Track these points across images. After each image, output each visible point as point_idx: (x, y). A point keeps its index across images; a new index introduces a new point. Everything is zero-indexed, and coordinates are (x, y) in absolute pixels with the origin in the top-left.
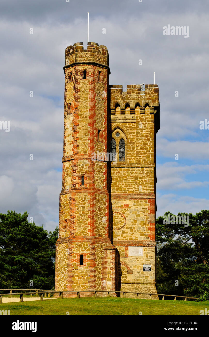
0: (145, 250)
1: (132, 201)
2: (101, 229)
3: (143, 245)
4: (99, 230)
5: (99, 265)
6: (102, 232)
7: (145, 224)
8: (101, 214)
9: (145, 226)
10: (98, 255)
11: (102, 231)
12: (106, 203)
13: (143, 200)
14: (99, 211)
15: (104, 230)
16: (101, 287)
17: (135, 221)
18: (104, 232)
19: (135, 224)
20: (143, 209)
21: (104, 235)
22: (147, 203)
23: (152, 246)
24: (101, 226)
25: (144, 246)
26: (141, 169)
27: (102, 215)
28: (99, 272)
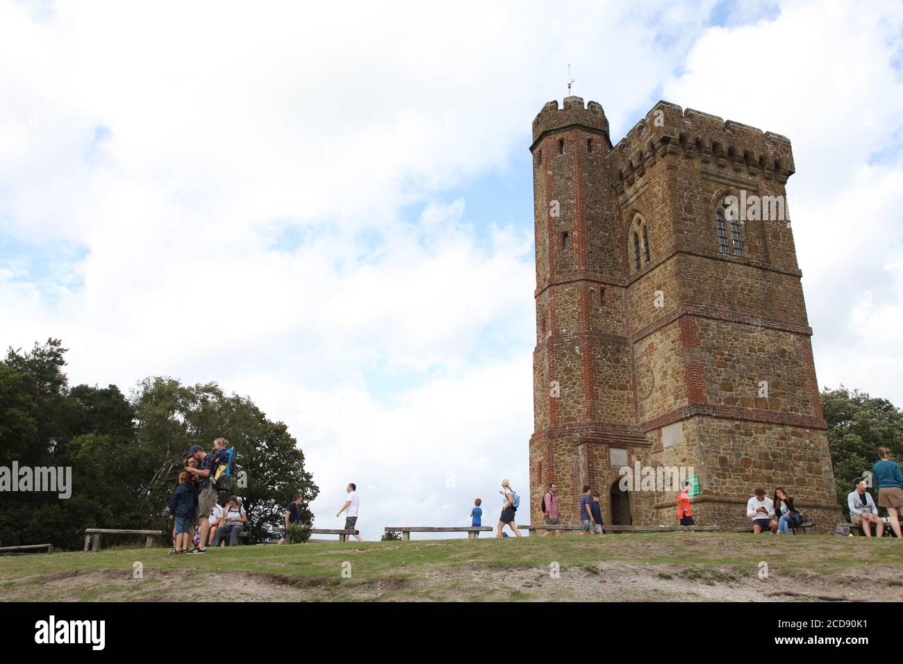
0: (684, 429)
1: (658, 334)
2: (572, 407)
3: (678, 418)
4: (568, 409)
5: (566, 477)
6: (574, 413)
7: (678, 373)
8: (570, 379)
9: (679, 377)
10: (562, 458)
11: (575, 410)
12: (580, 355)
13: (671, 326)
14: (566, 375)
15: (580, 407)
16: (570, 522)
17: (665, 373)
18: (579, 411)
19: (666, 378)
20: (673, 342)
21: (580, 416)
22: (678, 328)
23: (692, 416)
24: (572, 401)
25: (682, 420)
26: (662, 266)
27: (574, 381)
28: (566, 493)
